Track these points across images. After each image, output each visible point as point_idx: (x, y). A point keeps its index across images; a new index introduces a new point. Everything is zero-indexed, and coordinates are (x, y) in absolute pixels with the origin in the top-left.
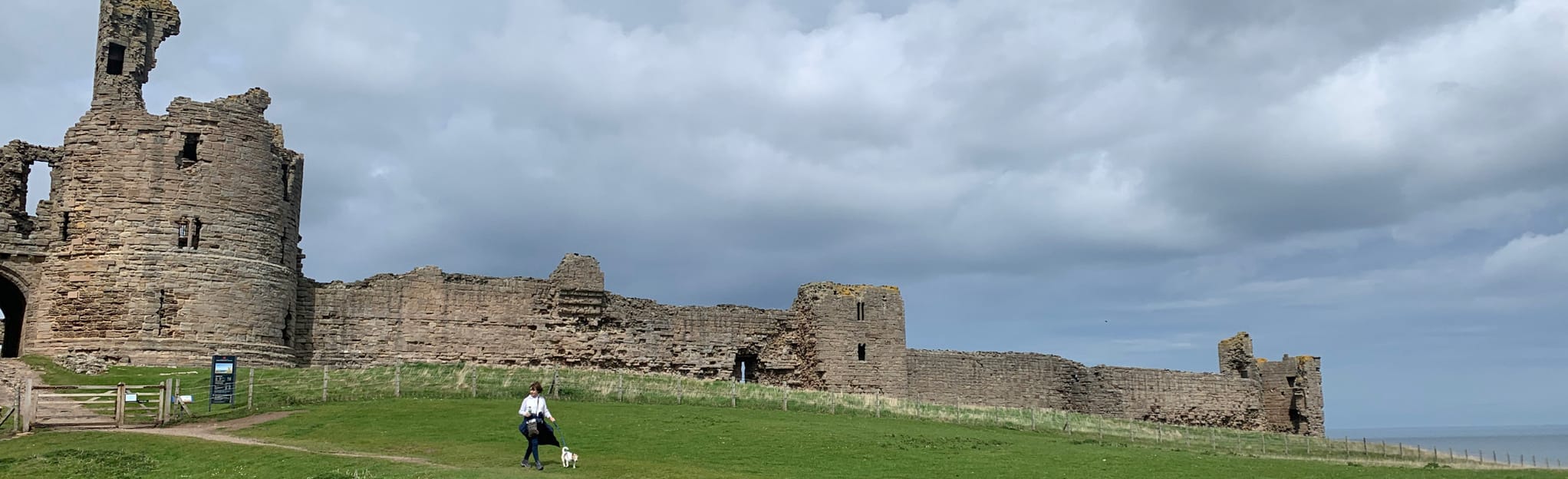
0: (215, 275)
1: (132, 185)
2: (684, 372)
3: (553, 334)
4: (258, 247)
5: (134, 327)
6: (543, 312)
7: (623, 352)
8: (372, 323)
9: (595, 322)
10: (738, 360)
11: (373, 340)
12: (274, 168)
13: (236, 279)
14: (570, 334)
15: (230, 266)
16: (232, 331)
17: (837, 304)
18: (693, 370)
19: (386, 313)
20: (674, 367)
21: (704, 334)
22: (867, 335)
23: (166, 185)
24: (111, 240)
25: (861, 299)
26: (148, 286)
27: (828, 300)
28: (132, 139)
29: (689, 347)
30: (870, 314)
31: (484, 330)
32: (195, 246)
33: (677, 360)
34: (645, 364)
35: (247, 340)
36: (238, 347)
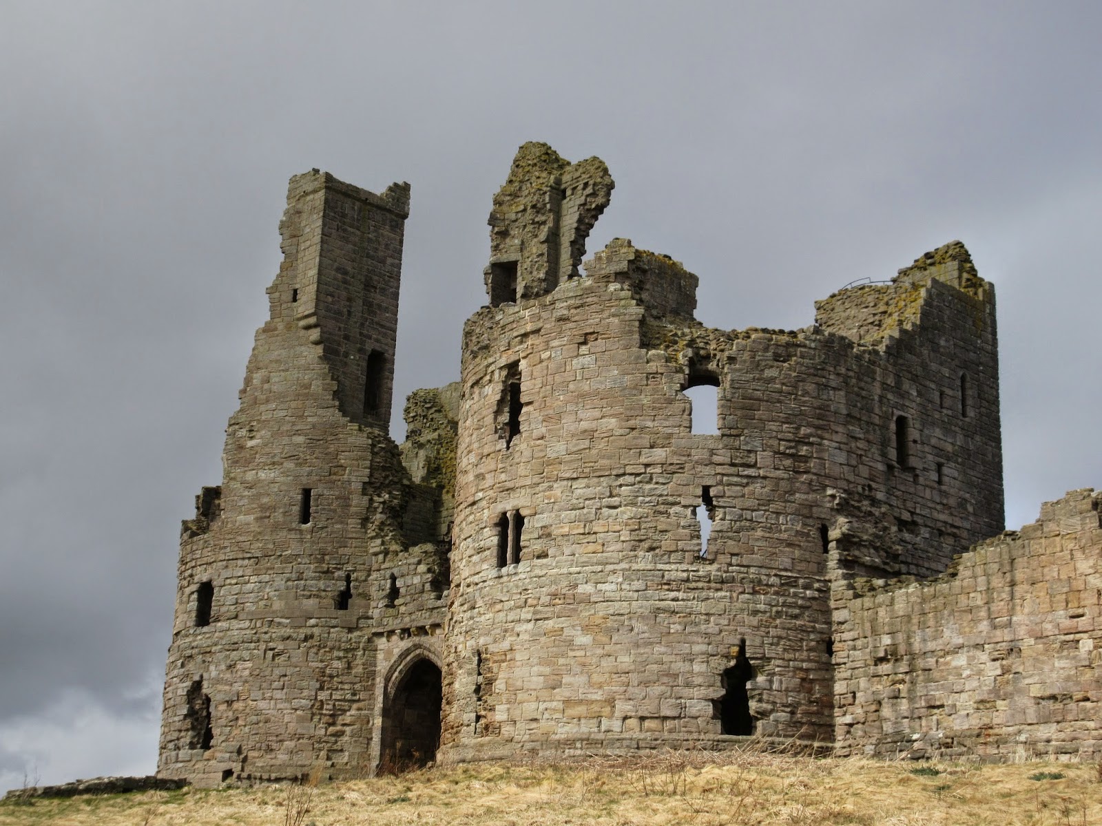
0: (539, 608)
4: (622, 538)
8: (962, 659)
11: (965, 702)
12: (651, 376)
13: (575, 610)
15: (563, 587)
16: (569, 712)
23: (483, 466)
32: (517, 560)
35: (603, 728)
36: (578, 745)
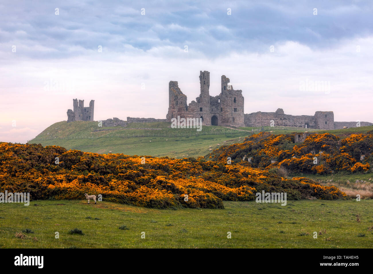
0: (238, 115)
1: (229, 104)
2: (297, 127)
3: (277, 121)
5: (231, 122)
6: (275, 117)
7: (287, 123)
8: (253, 120)
9: (283, 119)
10: (305, 124)
14: (279, 121)
15: (240, 114)
17: (321, 115)
18: (298, 126)
19: (254, 118)
20: (295, 126)
21: (300, 120)
22: (327, 120)
23: (233, 104)
24: (227, 111)
25: (326, 114)
26: (232, 117)
27: (320, 114)
28: (229, 99)
29: (297, 122)
30: (328, 116)
31: (267, 120)
32: (236, 111)
33: (295, 125)
34: (290, 125)
35: (242, 123)
